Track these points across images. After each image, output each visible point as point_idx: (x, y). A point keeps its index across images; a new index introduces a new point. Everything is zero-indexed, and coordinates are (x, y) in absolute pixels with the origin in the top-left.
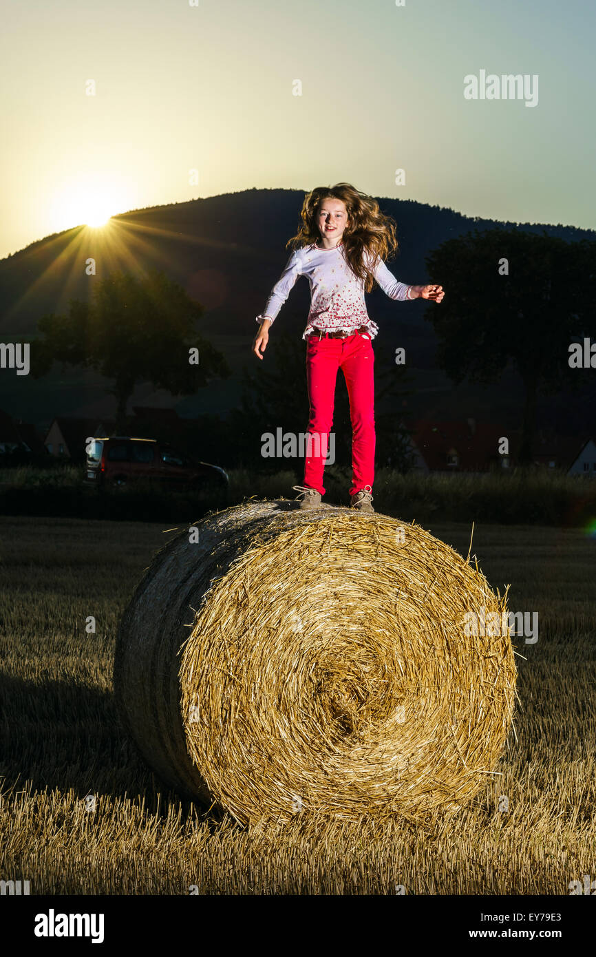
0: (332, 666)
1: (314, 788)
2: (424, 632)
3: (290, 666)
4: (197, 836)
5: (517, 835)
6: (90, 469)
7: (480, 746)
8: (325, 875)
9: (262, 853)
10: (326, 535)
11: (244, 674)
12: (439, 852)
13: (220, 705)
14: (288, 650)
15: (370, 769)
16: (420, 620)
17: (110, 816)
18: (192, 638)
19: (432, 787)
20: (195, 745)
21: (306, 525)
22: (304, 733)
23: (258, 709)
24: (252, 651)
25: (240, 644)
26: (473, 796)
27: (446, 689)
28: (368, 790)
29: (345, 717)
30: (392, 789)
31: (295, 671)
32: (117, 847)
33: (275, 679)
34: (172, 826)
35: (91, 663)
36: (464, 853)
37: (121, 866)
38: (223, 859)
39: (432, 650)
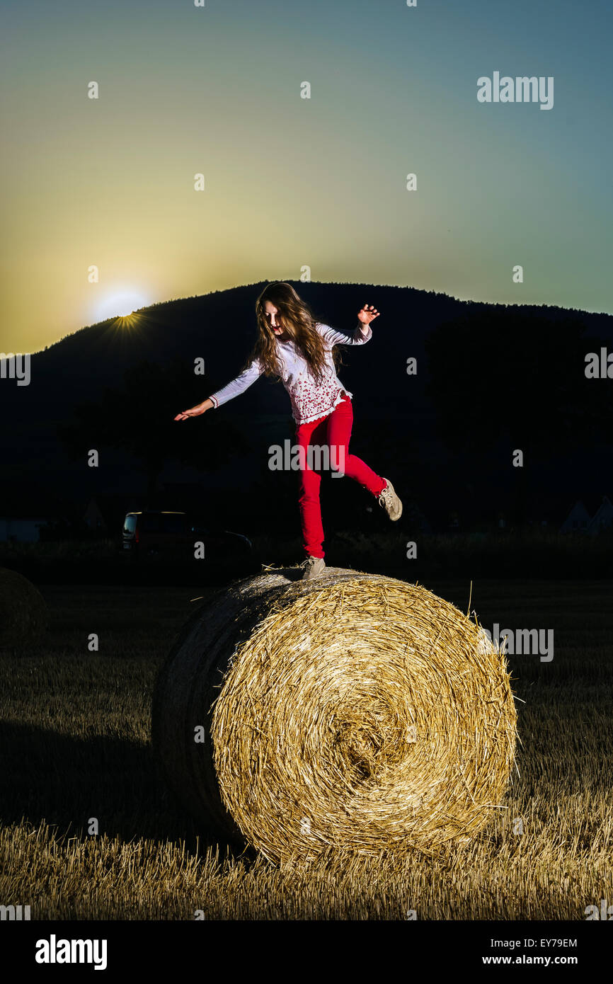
0: (349, 717)
1: (337, 827)
2: (431, 682)
3: (311, 719)
4: (234, 875)
5: (523, 863)
6: (125, 540)
7: (486, 783)
8: (351, 906)
9: (293, 888)
10: (338, 599)
11: (270, 728)
12: (454, 882)
13: (249, 757)
14: (309, 704)
15: (388, 809)
16: (427, 672)
17: (154, 858)
18: (221, 698)
19: (445, 822)
20: (228, 794)
21: (320, 591)
22: (326, 779)
23: (283, 759)
24: (275, 707)
25: (265, 700)
26: (482, 828)
27: (453, 733)
28: (387, 827)
29: (363, 763)
30: (408, 825)
31: (316, 723)
32: (162, 886)
33: (298, 731)
34: (211, 865)
35: (133, 719)
36: (476, 882)
37: (165, 903)
38: (258, 894)
39: (439, 699)
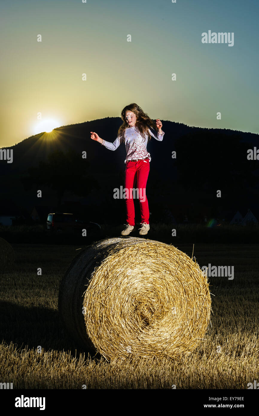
0: (141, 300)
1: (135, 346)
2: (176, 286)
3: (125, 300)
4: (91, 365)
5: (212, 362)
6: (48, 225)
7: (198, 329)
8: (140, 379)
9: (116, 371)
10: (138, 250)
11: (108, 303)
12: (183, 370)
13: (99, 315)
14: (124, 294)
15: (156, 339)
16: (174, 282)
17: (58, 358)
18: (87, 290)
19: (180, 345)
20: (90, 331)
21: (130, 246)
22: (131, 325)
23: (113, 316)
24: (110, 295)
25: (106, 292)
26: (195, 348)
27: (184, 308)
28: (156, 346)
29: (146, 319)
30: (164, 346)
31: (127, 302)
32: (61, 370)
33: (119, 305)
34: (81, 361)
35: (50, 300)
36: (192, 370)
37: (62, 377)
38: (101, 374)
39: (179, 293)
